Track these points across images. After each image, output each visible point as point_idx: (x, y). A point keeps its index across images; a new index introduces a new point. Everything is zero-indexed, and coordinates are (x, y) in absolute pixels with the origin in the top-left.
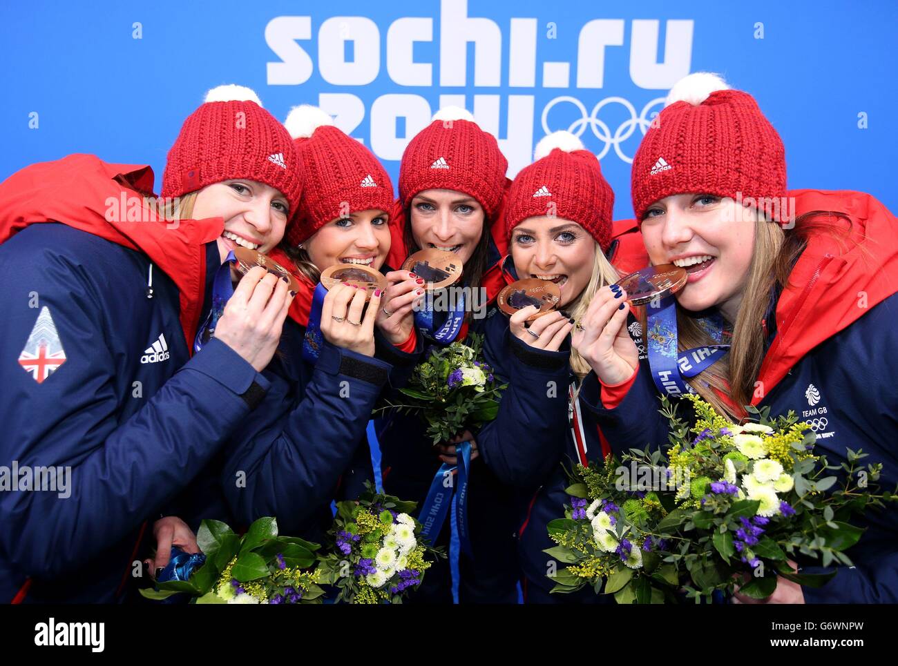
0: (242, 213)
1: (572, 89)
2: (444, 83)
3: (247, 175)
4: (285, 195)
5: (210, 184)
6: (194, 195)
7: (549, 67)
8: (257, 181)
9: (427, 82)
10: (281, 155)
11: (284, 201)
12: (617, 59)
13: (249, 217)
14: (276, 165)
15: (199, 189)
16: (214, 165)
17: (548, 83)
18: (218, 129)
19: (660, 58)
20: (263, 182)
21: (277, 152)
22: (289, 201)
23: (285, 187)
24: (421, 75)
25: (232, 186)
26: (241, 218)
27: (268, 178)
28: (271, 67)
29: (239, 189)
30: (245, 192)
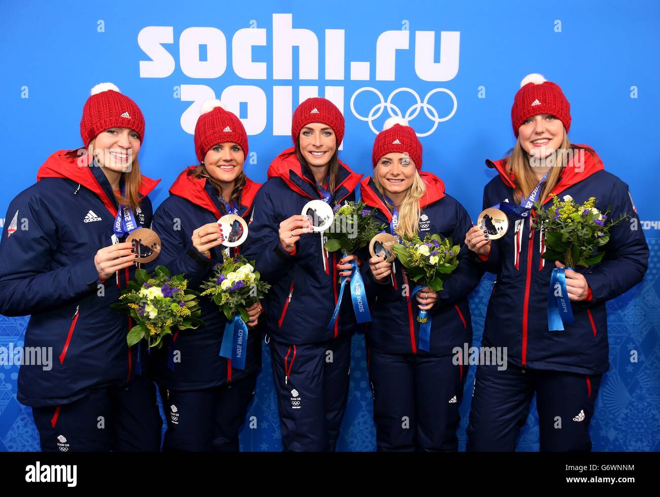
0: (116, 143)
1: (372, 81)
2: (276, 76)
3: (113, 126)
4: (134, 130)
5: (99, 133)
6: (94, 141)
7: (354, 65)
8: (118, 127)
9: (263, 76)
10: (127, 113)
11: (135, 133)
12: (405, 59)
13: (119, 144)
14: (125, 118)
15: (95, 137)
16: (98, 124)
17: (354, 77)
18: (96, 108)
19: (437, 59)
20: (122, 127)
21: (125, 112)
22: (137, 132)
23: (133, 127)
24: (259, 71)
25: (108, 132)
26: (115, 144)
27: (123, 125)
28: (142, 64)
29: (112, 132)
30: (115, 133)
